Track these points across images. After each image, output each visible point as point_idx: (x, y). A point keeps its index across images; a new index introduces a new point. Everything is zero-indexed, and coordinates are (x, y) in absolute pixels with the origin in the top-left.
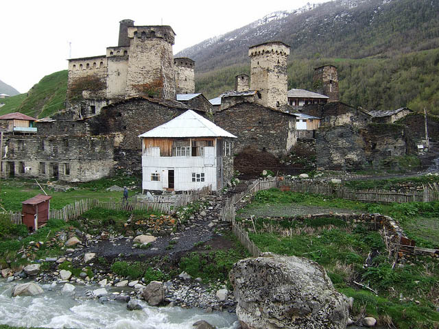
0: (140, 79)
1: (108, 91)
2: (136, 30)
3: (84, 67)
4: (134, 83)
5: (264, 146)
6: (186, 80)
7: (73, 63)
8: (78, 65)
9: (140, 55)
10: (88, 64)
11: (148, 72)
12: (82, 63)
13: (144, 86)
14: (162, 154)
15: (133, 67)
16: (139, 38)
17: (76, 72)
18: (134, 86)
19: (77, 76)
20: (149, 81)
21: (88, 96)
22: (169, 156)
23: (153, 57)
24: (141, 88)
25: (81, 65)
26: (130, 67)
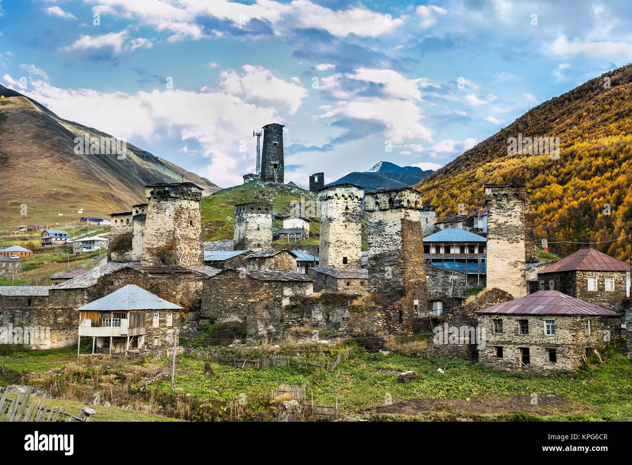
0: (155, 242)
1: (133, 252)
2: (152, 189)
3: (124, 224)
4: (149, 246)
5: (245, 315)
6: (258, 229)
7: (115, 218)
8: (119, 220)
9: (155, 217)
10: (128, 220)
11: (162, 234)
12: (122, 218)
13: (157, 249)
14: (93, 325)
15: (149, 229)
16: (155, 198)
17: (117, 228)
18: (149, 249)
19: (118, 234)
20: (162, 244)
21: (116, 258)
22: (97, 326)
23: (167, 219)
24: (155, 252)
25: (122, 221)
26: (146, 229)
